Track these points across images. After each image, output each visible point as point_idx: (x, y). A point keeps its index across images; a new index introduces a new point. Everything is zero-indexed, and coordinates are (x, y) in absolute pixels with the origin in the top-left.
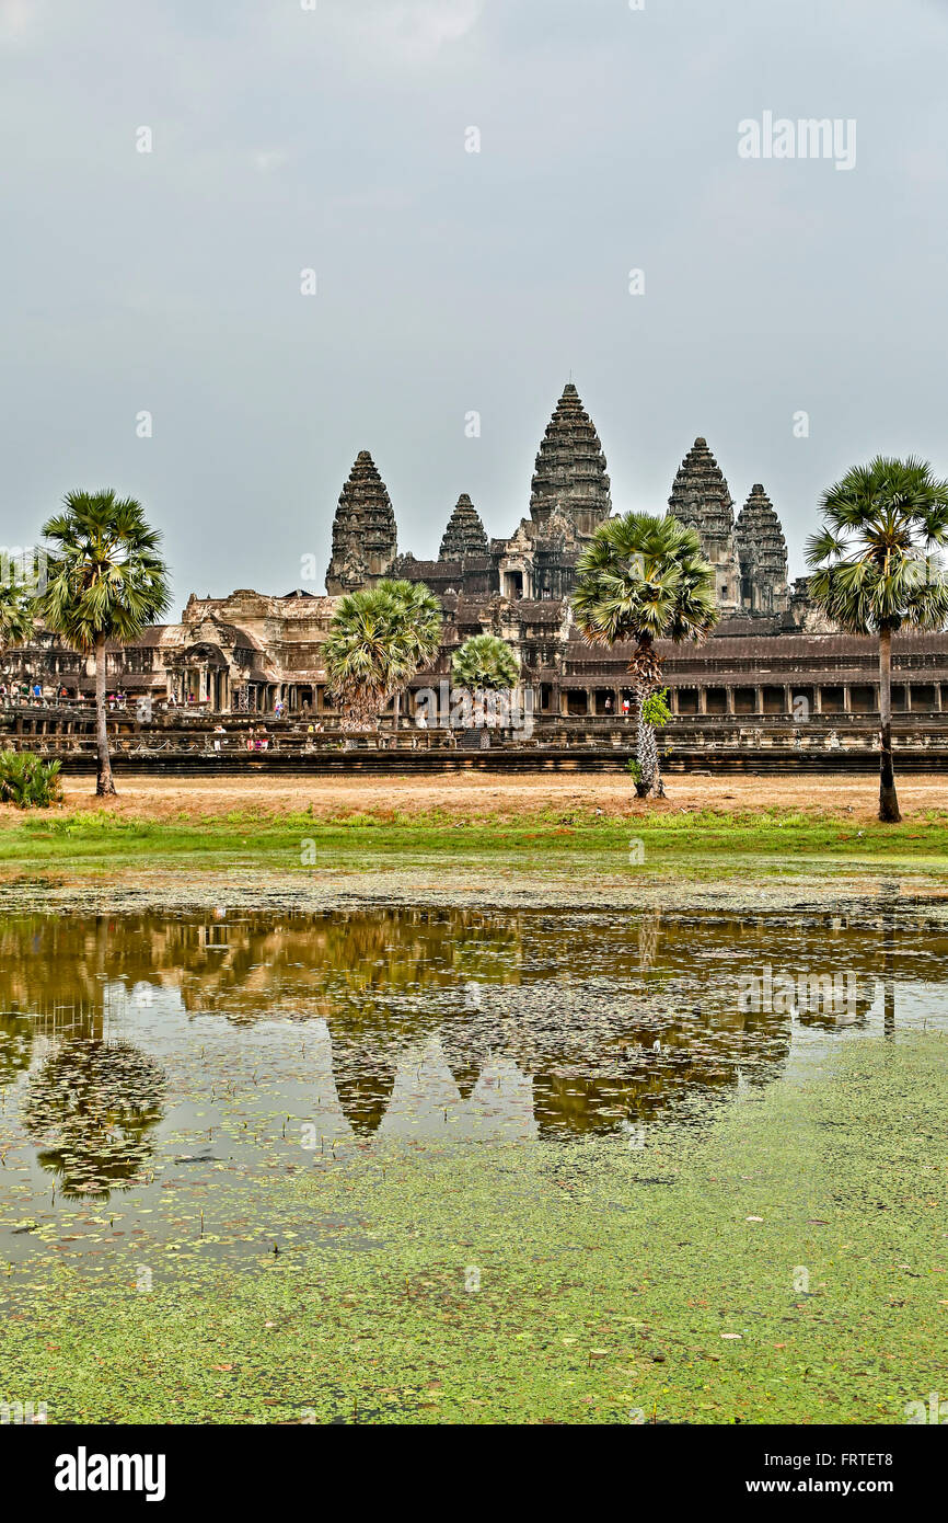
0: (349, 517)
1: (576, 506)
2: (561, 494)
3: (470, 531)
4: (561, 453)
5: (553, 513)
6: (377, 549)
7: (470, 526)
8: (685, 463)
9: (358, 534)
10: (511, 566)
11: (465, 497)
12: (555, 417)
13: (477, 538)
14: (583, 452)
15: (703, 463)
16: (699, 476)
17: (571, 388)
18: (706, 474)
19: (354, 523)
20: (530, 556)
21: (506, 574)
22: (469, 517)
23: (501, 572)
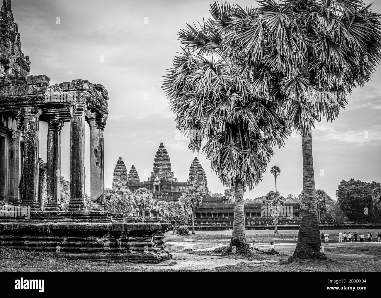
0: (118, 172)
1: (164, 169)
2: (161, 167)
3: (135, 173)
4: (161, 158)
5: (160, 171)
6: (124, 179)
7: (135, 172)
8: (193, 163)
9: (120, 176)
10: (156, 184)
11: (133, 166)
12: (158, 150)
13: (136, 175)
14: (166, 158)
15: (197, 163)
16: (197, 165)
17: (162, 144)
18: (198, 165)
19: (119, 173)
20: (159, 181)
21: (155, 185)
22: (135, 170)
23: (154, 185)
